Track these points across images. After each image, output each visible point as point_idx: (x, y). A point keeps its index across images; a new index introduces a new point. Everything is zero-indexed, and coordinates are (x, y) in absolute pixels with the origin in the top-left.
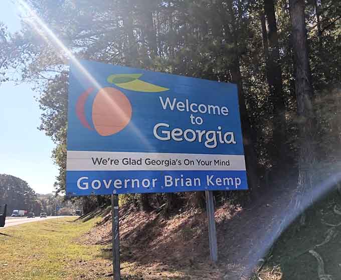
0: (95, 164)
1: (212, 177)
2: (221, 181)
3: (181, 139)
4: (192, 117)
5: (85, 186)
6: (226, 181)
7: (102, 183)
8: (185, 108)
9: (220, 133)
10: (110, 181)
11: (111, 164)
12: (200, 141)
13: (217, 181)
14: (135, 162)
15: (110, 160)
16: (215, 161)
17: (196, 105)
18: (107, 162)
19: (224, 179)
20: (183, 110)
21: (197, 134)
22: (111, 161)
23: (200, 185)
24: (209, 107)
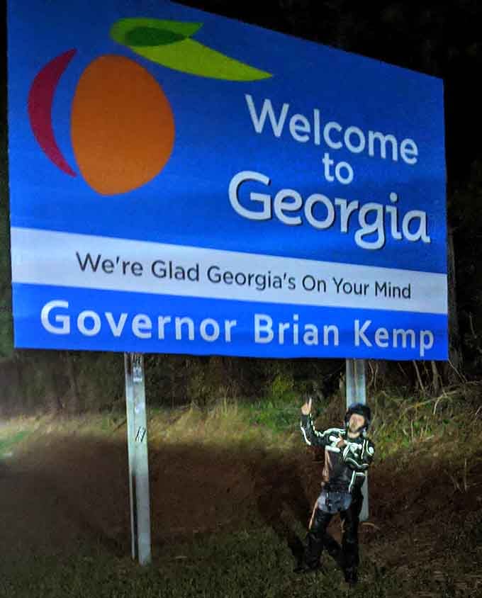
0: (83, 268)
1: (368, 323)
2: (386, 336)
3: (297, 220)
4: (327, 161)
5: (60, 325)
6: (400, 336)
7: (104, 320)
8: (311, 135)
9: (392, 210)
10: (124, 317)
11: (124, 272)
12: (344, 229)
13: (377, 337)
14: (183, 274)
15: (120, 263)
16: (377, 284)
17: (339, 128)
18: (112, 266)
19: (395, 332)
20: (306, 139)
21: (337, 209)
22: (125, 265)
23: (336, 343)
24: (372, 136)
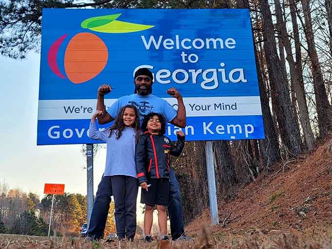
0: (67, 112)
1: (211, 123)
2: (223, 129)
3: (169, 81)
4: (183, 55)
5: (56, 135)
6: (231, 128)
7: (74, 132)
8: (175, 46)
9: (223, 71)
10: (83, 130)
11: (84, 112)
12: (194, 81)
13: (217, 129)
15: (83, 108)
16: (215, 104)
17: (190, 40)
18: (79, 110)
19: (228, 127)
20: (172, 47)
21: (190, 74)
22: (84, 109)
23: (193, 133)
24: (208, 41)
